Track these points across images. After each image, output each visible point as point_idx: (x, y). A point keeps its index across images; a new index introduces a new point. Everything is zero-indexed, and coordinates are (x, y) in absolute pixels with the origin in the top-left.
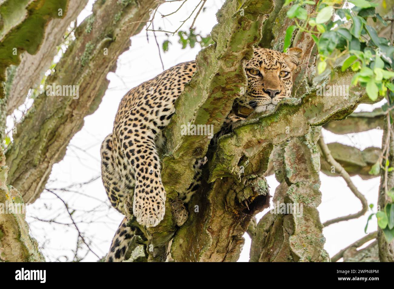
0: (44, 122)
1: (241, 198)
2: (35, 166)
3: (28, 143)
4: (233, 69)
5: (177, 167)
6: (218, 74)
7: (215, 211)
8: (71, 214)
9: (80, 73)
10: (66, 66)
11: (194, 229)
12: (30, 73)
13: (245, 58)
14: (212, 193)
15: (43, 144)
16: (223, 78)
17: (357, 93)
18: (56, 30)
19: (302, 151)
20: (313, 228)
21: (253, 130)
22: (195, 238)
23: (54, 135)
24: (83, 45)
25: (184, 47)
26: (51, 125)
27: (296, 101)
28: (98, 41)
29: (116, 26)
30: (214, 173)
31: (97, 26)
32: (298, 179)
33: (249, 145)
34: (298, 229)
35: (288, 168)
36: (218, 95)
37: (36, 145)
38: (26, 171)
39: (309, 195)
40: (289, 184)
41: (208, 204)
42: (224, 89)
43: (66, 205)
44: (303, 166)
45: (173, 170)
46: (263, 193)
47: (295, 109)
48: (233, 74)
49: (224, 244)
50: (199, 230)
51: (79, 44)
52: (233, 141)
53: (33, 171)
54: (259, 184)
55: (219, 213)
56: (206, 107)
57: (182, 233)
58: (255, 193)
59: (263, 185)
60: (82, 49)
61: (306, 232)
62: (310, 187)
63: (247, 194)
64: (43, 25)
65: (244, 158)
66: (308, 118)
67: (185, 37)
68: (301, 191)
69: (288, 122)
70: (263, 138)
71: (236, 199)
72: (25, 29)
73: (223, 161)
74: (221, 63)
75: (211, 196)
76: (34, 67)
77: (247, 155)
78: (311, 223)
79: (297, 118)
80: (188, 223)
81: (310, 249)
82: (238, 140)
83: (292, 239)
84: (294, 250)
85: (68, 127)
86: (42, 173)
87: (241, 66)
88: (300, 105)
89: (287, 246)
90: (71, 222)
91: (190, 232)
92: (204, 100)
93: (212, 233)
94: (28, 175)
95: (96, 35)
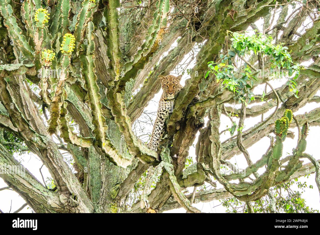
0: (143, 94)
1: (196, 124)
2: (139, 108)
3: (138, 100)
4: (195, 86)
5: (177, 113)
6: (191, 87)
7: (188, 127)
8: (151, 121)
9: (154, 81)
10: (151, 78)
11: (182, 132)
12: (141, 80)
13: (199, 83)
14: (187, 121)
15: (142, 101)
16: (192, 88)
17: (231, 96)
18: (149, 67)
19: (216, 111)
20: (217, 134)
21: (200, 104)
22: (181, 134)
23: (145, 99)
24: (156, 73)
25: (188, 74)
26: (145, 96)
27: (213, 97)
28: (160, 72)
29: (166, 68)
30: (188, 116)
31: (160, 67)
32: (214, 119)
33: (199, 109)
34: (212, 134)
35: (211, 115)
36: (191, 93)
37: (140, 101)
38: (137, 109)
39: (217, 124)
40: (211, 120)
41: (186, 124)
42: (192, 91)
43: (150, 118)
44: (216, 115)
45: (176, 114)
46: (202, 123)
47: (213, 99)
48: (195, 87)
49: (190, 136)
50: (183, 132)
51: (155, 73)
52: (194, 107)
53: (138, 109)
54: (202, 120)
55: (189, 127)
56: (187, 96)
57: (178, 132)
58: (200, 122)
59: (203, 120)
60: (155, 74)
61: (215, 135)
62: (217, 122)
63: (198, 123)
64: (136, 71)
65: (197, 112)
66: (216, 102)
67: (189, 71)
68: (214, 122)
69: (210, 103)
70: (203, 107)
71: (194, 124)
72: (132, 72)
73: (191, 113)
74: (192, 84)
75: (187, 122)
76: (142, 78)
77: (198, 111)
78: (216, 132)
79: (213, 102)
80: (180, 129)
81: (215, 140)
82: (196, 107)
83: (210, 137)
84: (211, 140)
85: (150, 97)
86: (141, 110)
87: (198, 85)
88: (214, 98)
89: (209, 138)
90: (151, 123)
91: (180, 133)
92: (186, 94)
93: (187, 133)
94: (137, 110)
95: (160, 70)
